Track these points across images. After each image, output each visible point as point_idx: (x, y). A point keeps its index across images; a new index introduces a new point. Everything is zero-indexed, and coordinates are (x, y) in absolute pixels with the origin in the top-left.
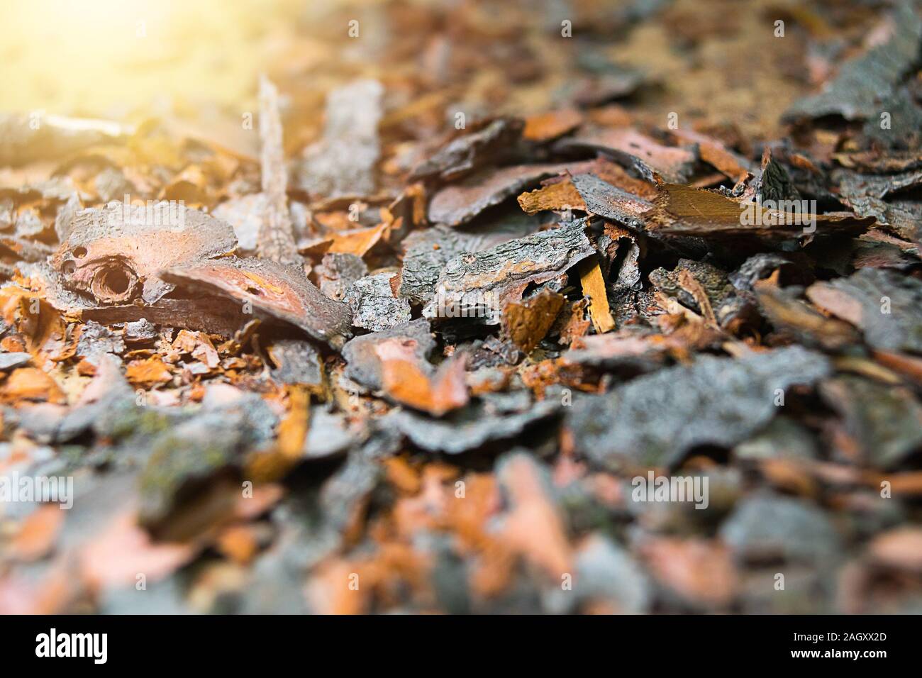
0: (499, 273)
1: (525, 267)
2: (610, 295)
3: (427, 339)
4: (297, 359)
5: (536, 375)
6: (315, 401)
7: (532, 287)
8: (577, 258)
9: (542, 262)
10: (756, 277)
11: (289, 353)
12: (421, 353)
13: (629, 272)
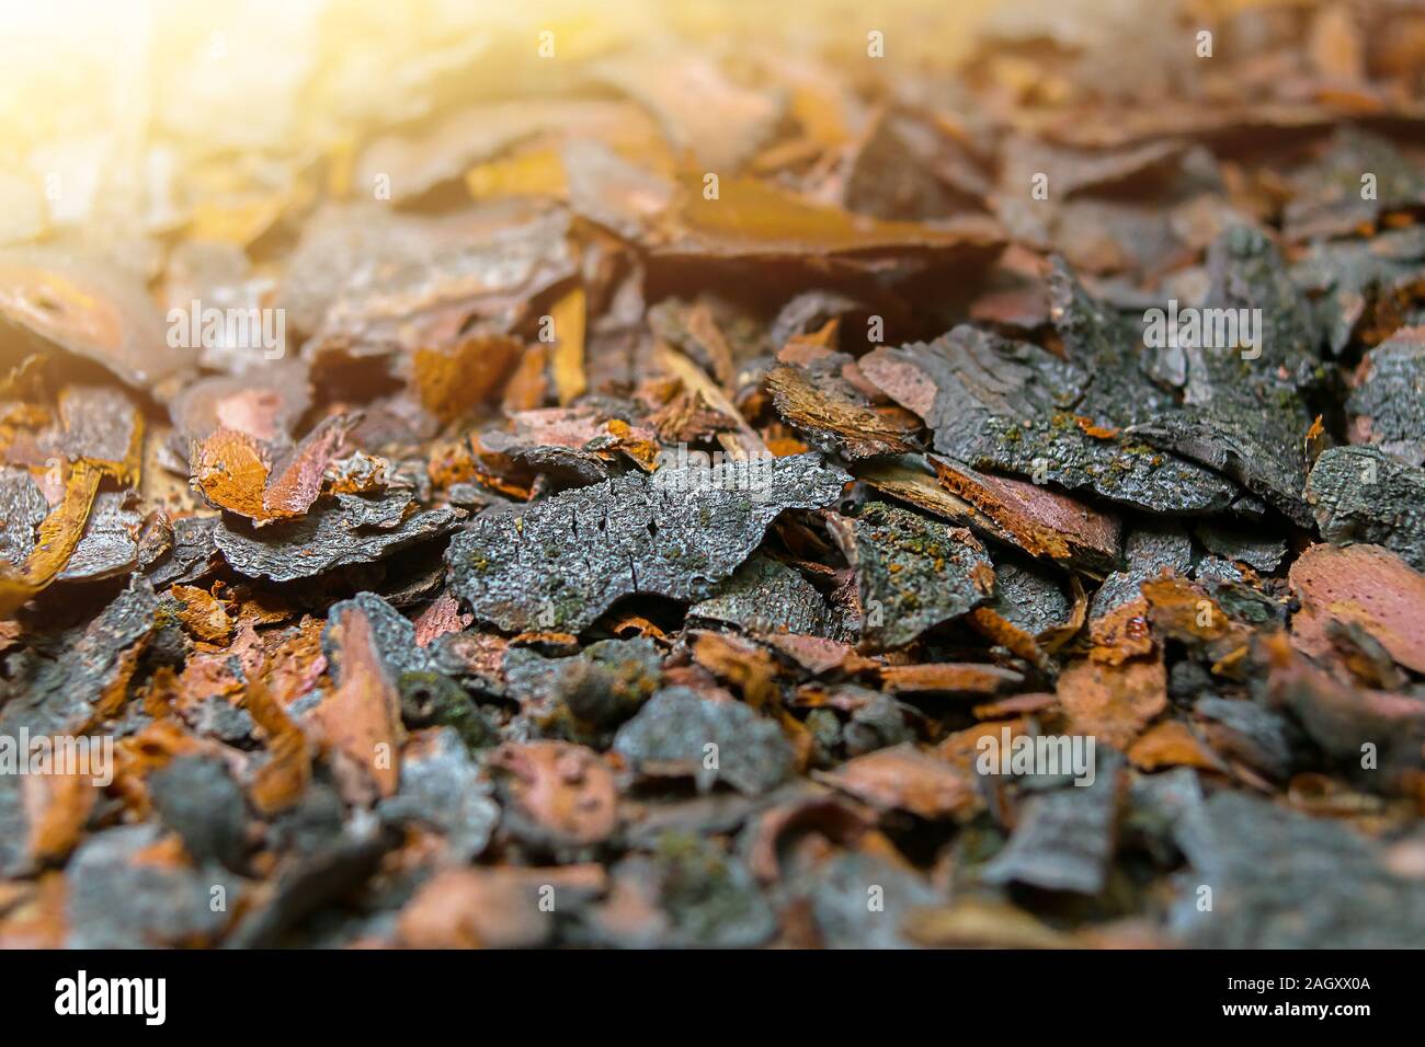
0: (425, 293)
1: (467, 286)
2: (589, 337)
3: (299, 394)
4: (98, 416)
5: (449, 464)
6: (108, 484)
7: (472, 320)
8: (545, 278)
9: (493, 279)
10: (800, 329)
11: (89, 406)
12: (282, 419)
13: (628, 305)
